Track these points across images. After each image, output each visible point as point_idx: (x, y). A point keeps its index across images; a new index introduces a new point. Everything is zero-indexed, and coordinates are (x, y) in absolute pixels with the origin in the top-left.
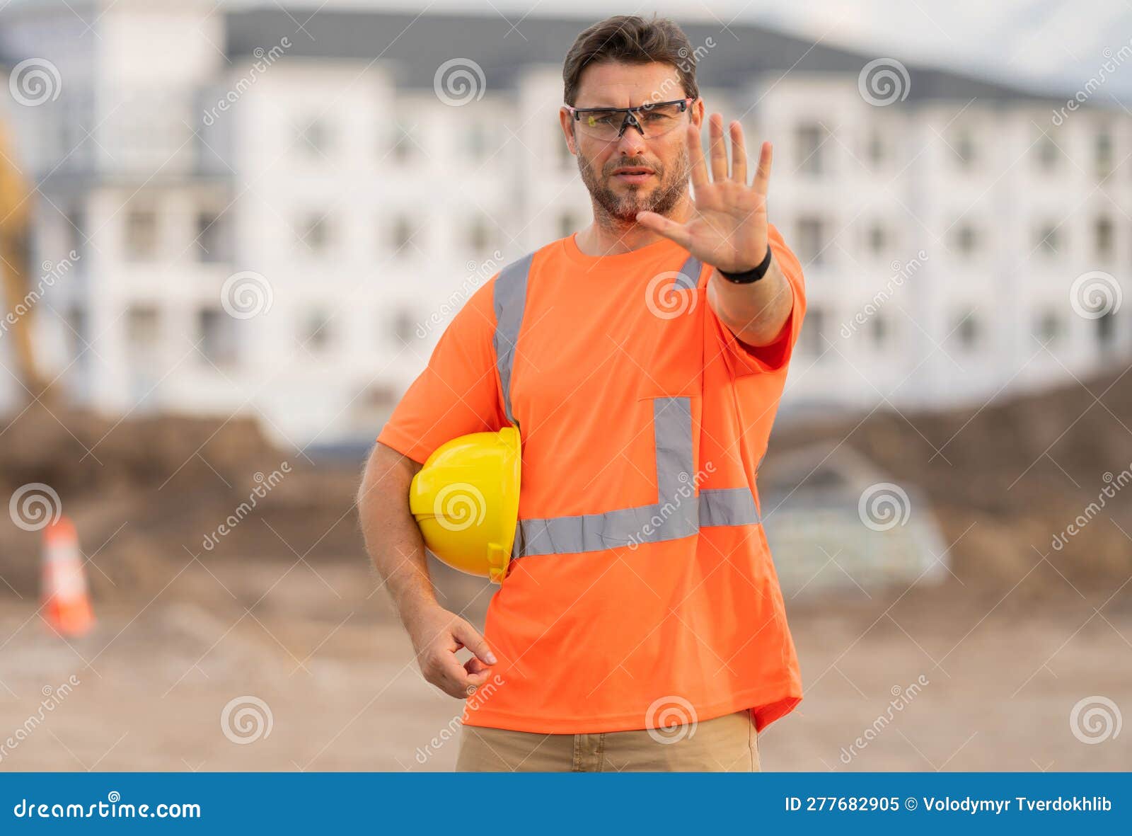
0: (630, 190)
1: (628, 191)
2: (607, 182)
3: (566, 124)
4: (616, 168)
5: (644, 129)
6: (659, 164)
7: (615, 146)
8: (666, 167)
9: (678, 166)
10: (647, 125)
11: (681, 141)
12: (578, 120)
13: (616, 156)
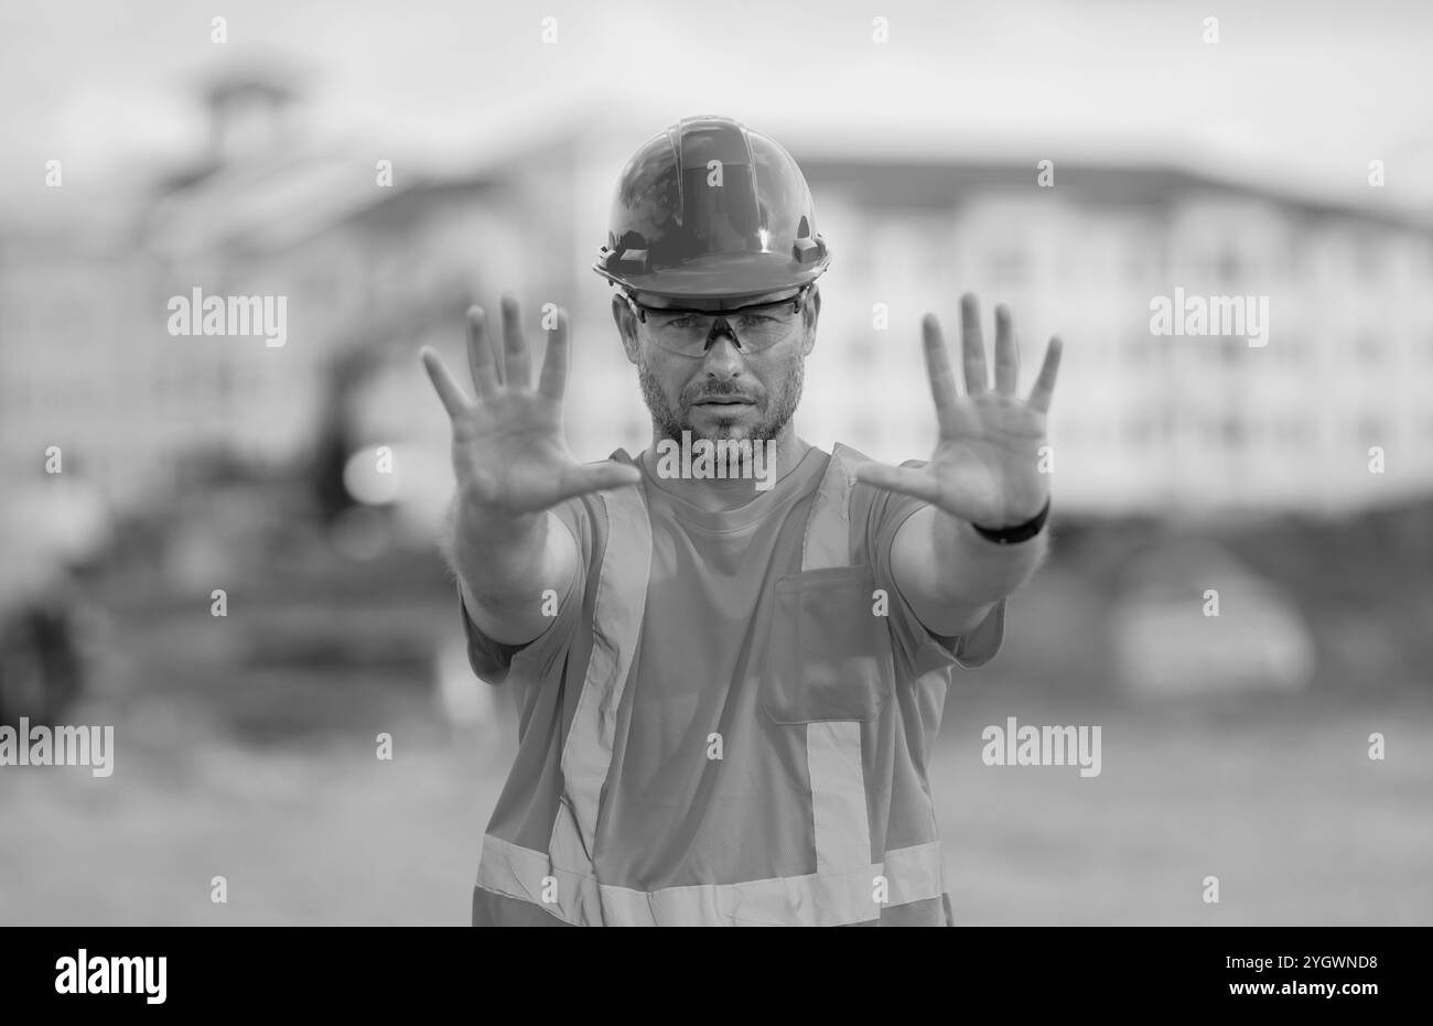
0: (721, 426)
1: (717, 427)
2: (687, 414)
3: (621, 319)
4: (701, 396)
5: (741, 340)
6: (762, 391)
7: (699, 363)
8: (771, 394)
9: (787, 391)
10: (744, 332)
11: (793, 355)
12: (644, 321)
13: (701, 378)
